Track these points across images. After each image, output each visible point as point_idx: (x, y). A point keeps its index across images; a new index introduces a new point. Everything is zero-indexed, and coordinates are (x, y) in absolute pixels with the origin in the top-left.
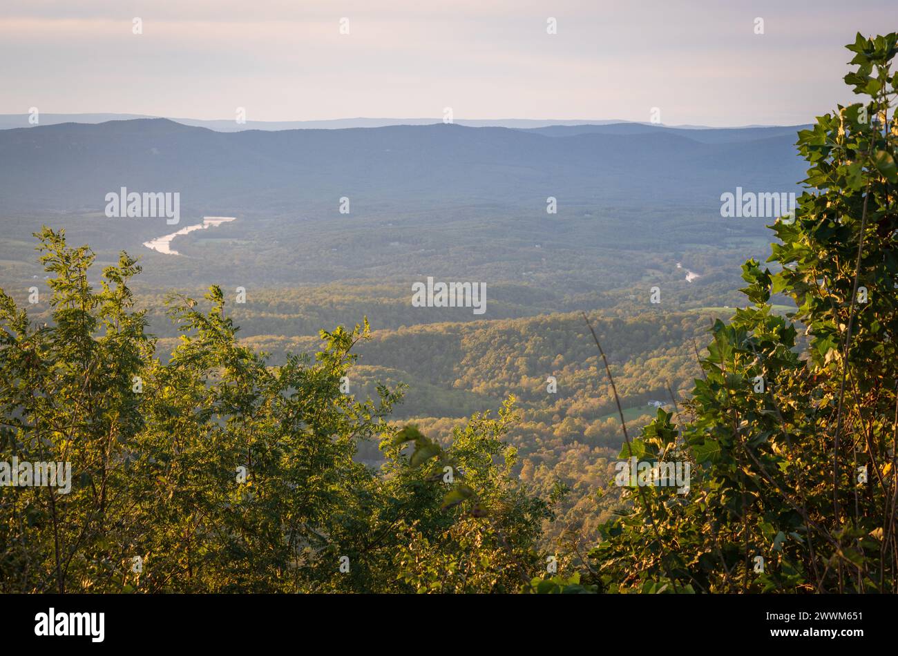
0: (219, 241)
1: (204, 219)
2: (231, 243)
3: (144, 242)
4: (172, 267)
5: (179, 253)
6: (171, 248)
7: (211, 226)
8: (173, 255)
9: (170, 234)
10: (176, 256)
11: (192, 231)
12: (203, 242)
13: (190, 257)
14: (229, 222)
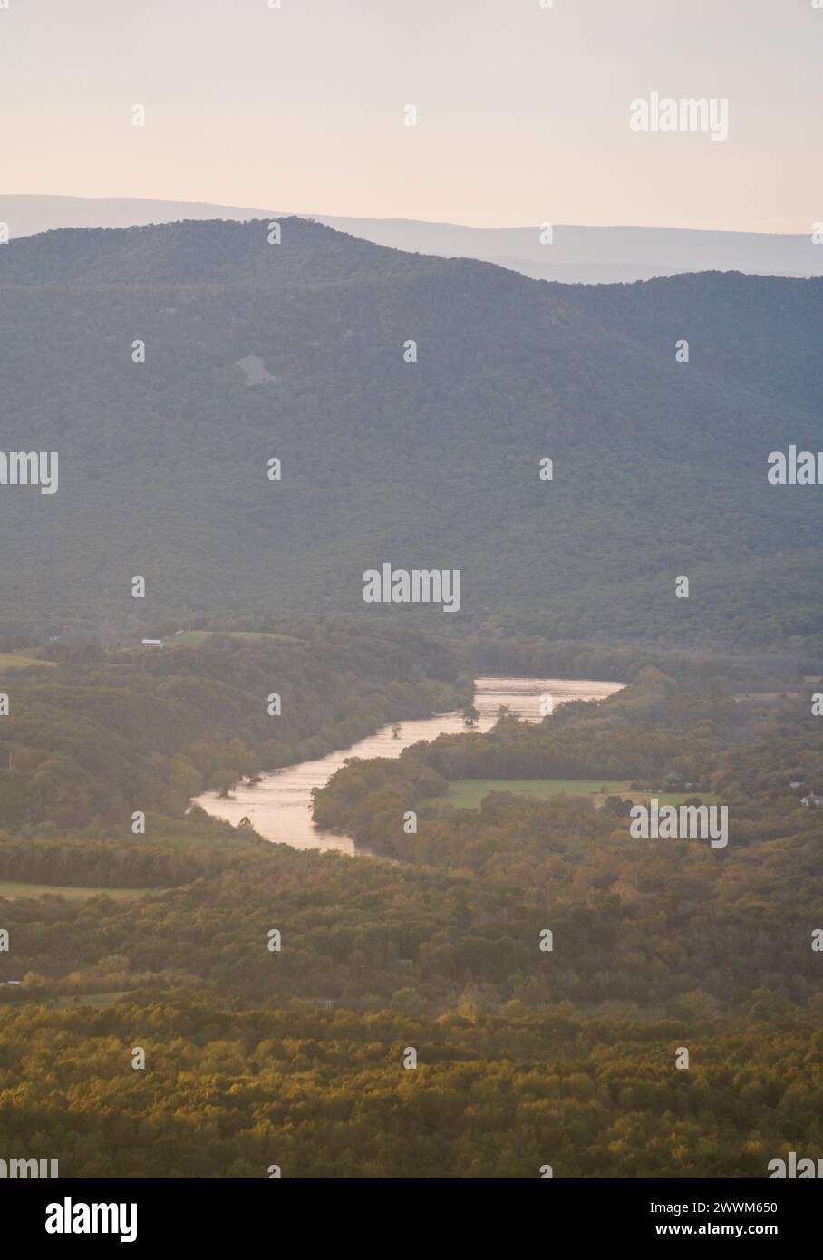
0: (542, 791)
1: (473, 691)
2: (599, 804)
3: (204, 789)
4: (328, 911)
5: (359, 843)
6: (324, 823)
7: (507, 719)
8: (333, 855)
9: (316, 756)
10: (346, 862)
11: (423, 744)
12: (469, 796)
13: (408, 866)
14: (592, 705)
